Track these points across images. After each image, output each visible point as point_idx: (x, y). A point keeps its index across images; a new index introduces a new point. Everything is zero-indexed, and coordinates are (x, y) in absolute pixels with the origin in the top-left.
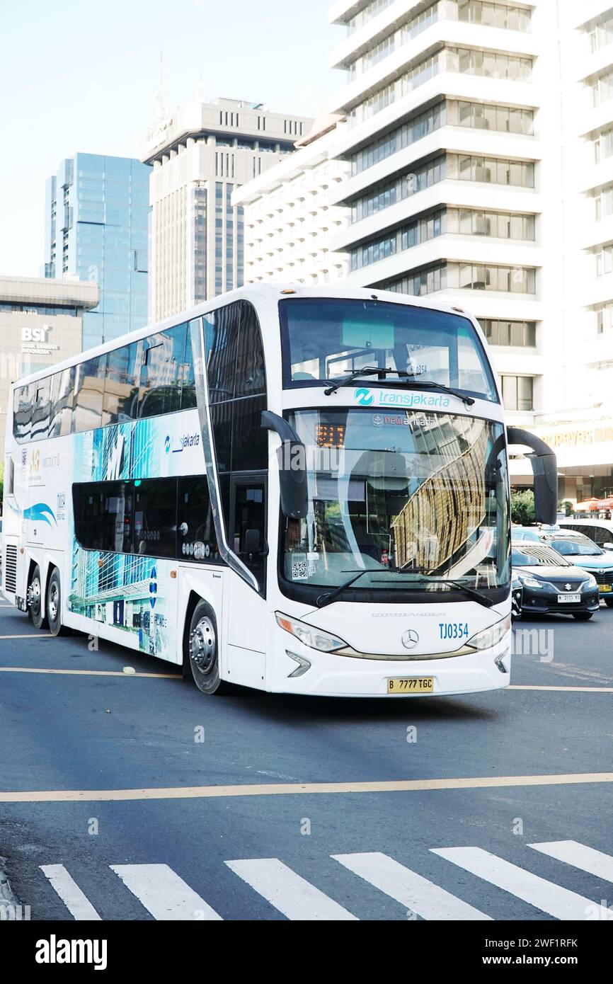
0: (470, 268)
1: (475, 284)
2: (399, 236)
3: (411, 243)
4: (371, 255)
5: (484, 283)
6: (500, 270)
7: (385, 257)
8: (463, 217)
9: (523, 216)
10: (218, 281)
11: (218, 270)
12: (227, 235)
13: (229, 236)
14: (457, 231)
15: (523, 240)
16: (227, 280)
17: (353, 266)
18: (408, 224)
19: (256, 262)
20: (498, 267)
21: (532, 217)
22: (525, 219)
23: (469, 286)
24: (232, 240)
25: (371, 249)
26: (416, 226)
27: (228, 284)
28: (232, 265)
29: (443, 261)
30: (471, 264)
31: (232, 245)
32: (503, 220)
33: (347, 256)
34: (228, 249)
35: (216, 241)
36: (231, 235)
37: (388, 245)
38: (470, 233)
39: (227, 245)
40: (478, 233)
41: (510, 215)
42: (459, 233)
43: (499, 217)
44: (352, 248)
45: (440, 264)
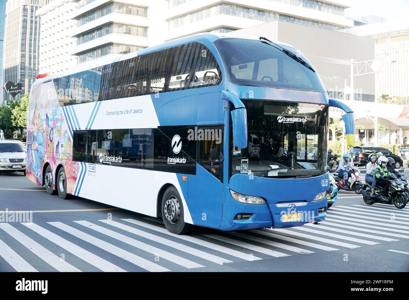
0: (122, 46)
1: (124, 52)
2: (96, 32)
3: (101, 35)
4: (85, 39)
5: (127, 52)
6: (133, 47)
7: (90, 40)
8: (119, 27)
9: (142, 27)
10: (30, 45)
11: (31, 40)
12: (35, 26)
13: (36, 27)
14: (117, 32)
15: (142, 36)
16: (34, 44)
17: (79, 43)
18: (99, 28)
19: (44, 38)
20: (133, 46)
21: (146, 28)
22: (143, 29)
23: (121, 53)
24: (37, 29)
25: (85, 37)
26: (102, 29)
27: (34, 46)
28: (36, 38)
29: (112, 43)
30: (123, 45)
31: (37, 31)
32: (135, 28)
33: (76, 39)
34: (35, 32)
35: (31, 29)
36: (37, 27)
37: (91, 36)
38: (122, 33)
39: (35, 31)
40: (126, 33)
41: (137, 26)
42: (118, 33)
43: (133, 27)
44: (78, 36)
45: (110, 44)
